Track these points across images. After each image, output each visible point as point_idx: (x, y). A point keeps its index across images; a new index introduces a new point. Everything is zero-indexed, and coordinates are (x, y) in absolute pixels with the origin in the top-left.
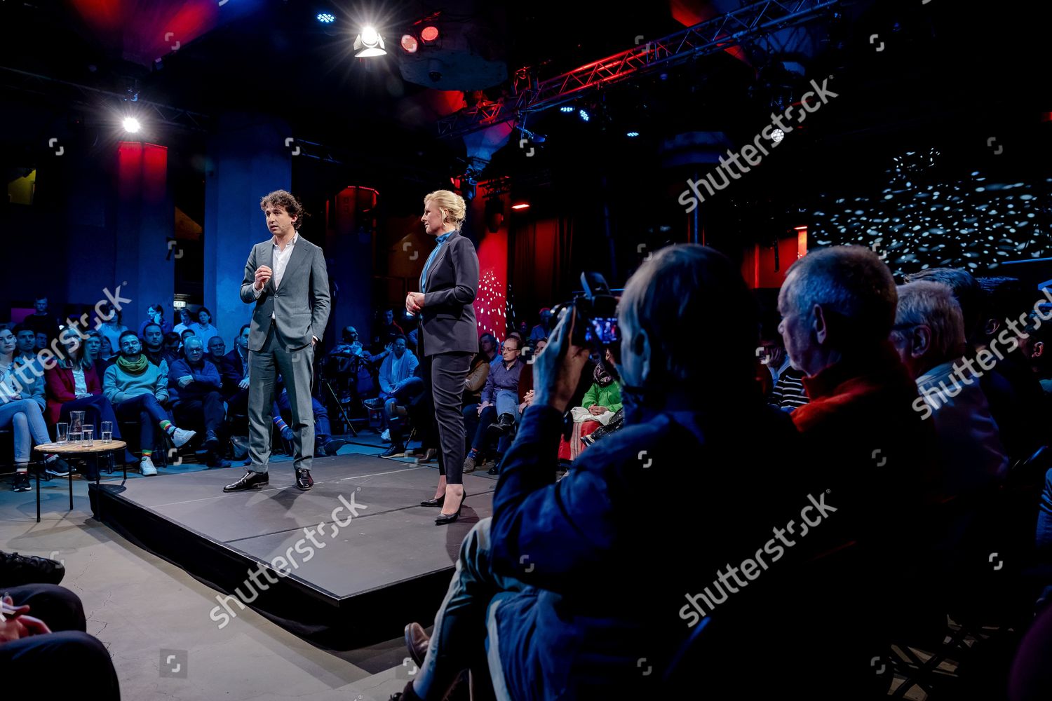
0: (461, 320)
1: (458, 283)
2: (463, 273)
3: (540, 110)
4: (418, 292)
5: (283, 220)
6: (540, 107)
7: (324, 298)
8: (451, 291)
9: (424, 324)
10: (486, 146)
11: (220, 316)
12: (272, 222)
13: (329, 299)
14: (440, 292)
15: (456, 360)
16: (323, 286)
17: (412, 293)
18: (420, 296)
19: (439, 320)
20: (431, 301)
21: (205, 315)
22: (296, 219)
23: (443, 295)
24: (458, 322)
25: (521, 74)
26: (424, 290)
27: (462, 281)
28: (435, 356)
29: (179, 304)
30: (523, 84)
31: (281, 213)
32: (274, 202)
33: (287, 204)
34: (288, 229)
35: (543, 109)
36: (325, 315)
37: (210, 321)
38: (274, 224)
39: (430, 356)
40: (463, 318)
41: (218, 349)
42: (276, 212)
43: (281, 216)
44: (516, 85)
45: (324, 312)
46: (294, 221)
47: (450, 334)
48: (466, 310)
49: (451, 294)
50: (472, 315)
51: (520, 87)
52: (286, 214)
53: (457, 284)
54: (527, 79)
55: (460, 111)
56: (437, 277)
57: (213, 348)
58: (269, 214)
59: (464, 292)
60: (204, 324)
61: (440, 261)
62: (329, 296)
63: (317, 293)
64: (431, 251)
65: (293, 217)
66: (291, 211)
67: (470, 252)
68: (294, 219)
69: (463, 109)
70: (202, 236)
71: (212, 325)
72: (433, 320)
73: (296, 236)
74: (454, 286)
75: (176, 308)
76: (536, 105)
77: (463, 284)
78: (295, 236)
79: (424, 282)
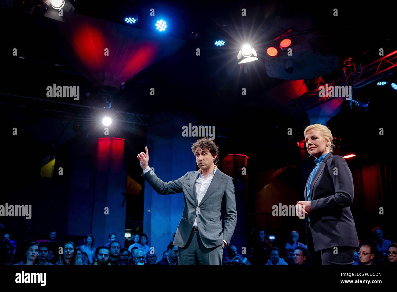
0: (342, 221)
1: (337, 189)
2: (340, 182)
3: (362, 86)
4: (305, 201)
5: (208, 159)
6: (362, 84)
7: (233, 214)
8: (332, 197)
9: (311, 226)
10: (323, 117)
11: (153, 239)
12: (201, 161)
13: (236, 215)
14: (323, 199)
15: (342, 254)
16: (232, 205)
17: (300, 202)
18: (308, 203)
19: (324, 221)
20: (316, 207)
21: (145, 239)
22: (216, 157)
23: (325, 201)
24: (339, 222)
25: (348, 63)
26: (309, 199)
27: (340, 188)
28: (324, 251)
29: (128, 235)
30: (349, 70)
31: (207, 154)
32: (202, 147)
33: (210, 148)
34: (211, 165)
35: (364, 85)
36: (233, 226)
37: (147, 243)
38: (202, 162)
39: (319, 251)
40: (344, 219)
41: (152, 259)
42: (203, 154)
43: (207, 156)
44: (345, 70)
45: (232, 224)
46: (214, 158)
47: (334, 232)
48: (345, 212)
49: (333, 199)
50: (350, 217)
51: (347, 72)
52: (210, 154)
53: (335, 192)
54: (352, 66)
55: (305, 94)
56: (319, 188)
57: (148, 259)
58: (198, 155)
59: (343, 197)
60: (143, 245)
61: (320, 176)
62: (236, 212)
63: (228, 210)
64: (312, 170)
65: (214, 156)
66: (213, 152)
67: (344, 166)
68: (214, 157)
69: (306, 93)
70: (142, 191)
71: (148, 246)
72: (319, 222)
73: (216, 168)
74: (333, 193)
75: (125, 238)
76: (359, 83)
77: (341, 191)
78: (214, 169)
79: (308, 193)
